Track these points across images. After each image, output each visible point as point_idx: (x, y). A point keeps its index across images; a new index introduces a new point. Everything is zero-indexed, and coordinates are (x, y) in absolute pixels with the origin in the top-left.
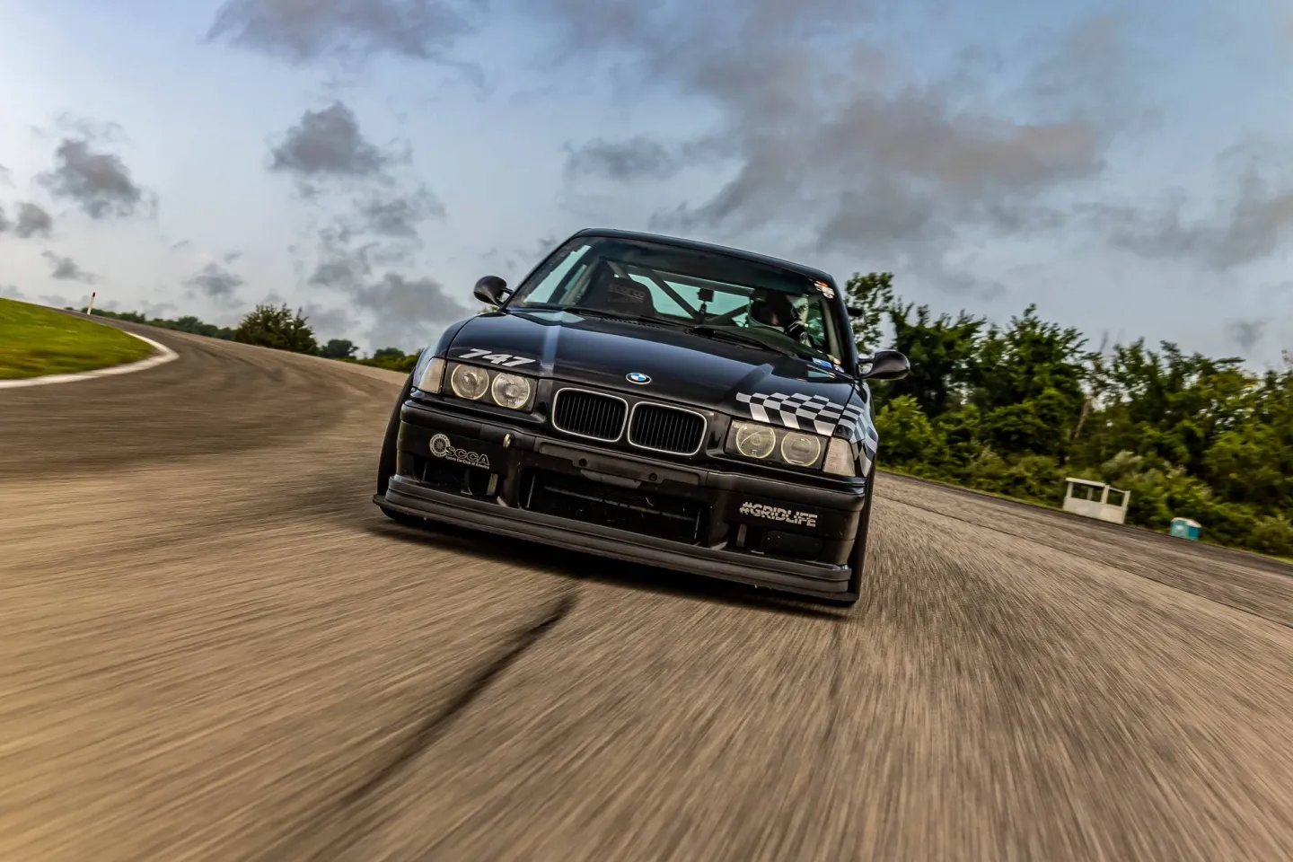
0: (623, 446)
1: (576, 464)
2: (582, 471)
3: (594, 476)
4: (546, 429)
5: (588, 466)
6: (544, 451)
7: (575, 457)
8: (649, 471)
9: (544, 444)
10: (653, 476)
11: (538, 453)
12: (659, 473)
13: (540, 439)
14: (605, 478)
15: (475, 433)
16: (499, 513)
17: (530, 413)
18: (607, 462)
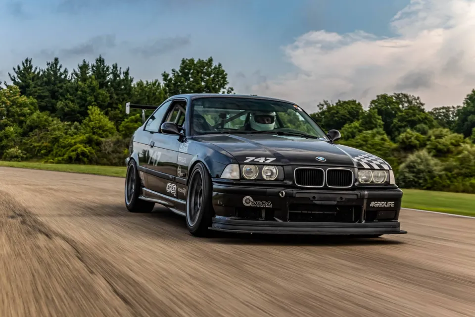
0: (325, 188)
1: (311, 199)
2: (314, 201)
3: (319, 202)
4: (293, 187)
5: (316, 199)
6: (297, 196)
7: (311, 196)
8: (339, 196)
9: (297, 193)
10: (341, 198)
11: (295, 197)
12: (343, 196)
13: (295, 191)
14: (323, 202)
15: (264, 193)
16: (279, 225)
17: (284, 180)
18: (323, 196)
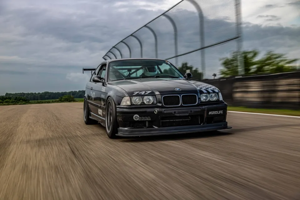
0: (181, 106)
1: (173, 113)
3: (178, 115)
4: (163, 107)
5: (176, 113)
6: (165, 112)
7: (173, 112)
9: (164, 110)
10: (191, 111)
12: (192, 110)
13: (163, 110)
14: (181, 115)
15: (145, 112)
16: (156, 130)
17: (157, 104)
18: (180, 111)
